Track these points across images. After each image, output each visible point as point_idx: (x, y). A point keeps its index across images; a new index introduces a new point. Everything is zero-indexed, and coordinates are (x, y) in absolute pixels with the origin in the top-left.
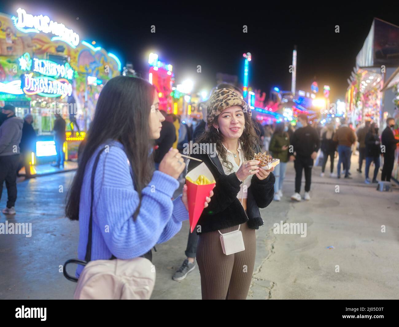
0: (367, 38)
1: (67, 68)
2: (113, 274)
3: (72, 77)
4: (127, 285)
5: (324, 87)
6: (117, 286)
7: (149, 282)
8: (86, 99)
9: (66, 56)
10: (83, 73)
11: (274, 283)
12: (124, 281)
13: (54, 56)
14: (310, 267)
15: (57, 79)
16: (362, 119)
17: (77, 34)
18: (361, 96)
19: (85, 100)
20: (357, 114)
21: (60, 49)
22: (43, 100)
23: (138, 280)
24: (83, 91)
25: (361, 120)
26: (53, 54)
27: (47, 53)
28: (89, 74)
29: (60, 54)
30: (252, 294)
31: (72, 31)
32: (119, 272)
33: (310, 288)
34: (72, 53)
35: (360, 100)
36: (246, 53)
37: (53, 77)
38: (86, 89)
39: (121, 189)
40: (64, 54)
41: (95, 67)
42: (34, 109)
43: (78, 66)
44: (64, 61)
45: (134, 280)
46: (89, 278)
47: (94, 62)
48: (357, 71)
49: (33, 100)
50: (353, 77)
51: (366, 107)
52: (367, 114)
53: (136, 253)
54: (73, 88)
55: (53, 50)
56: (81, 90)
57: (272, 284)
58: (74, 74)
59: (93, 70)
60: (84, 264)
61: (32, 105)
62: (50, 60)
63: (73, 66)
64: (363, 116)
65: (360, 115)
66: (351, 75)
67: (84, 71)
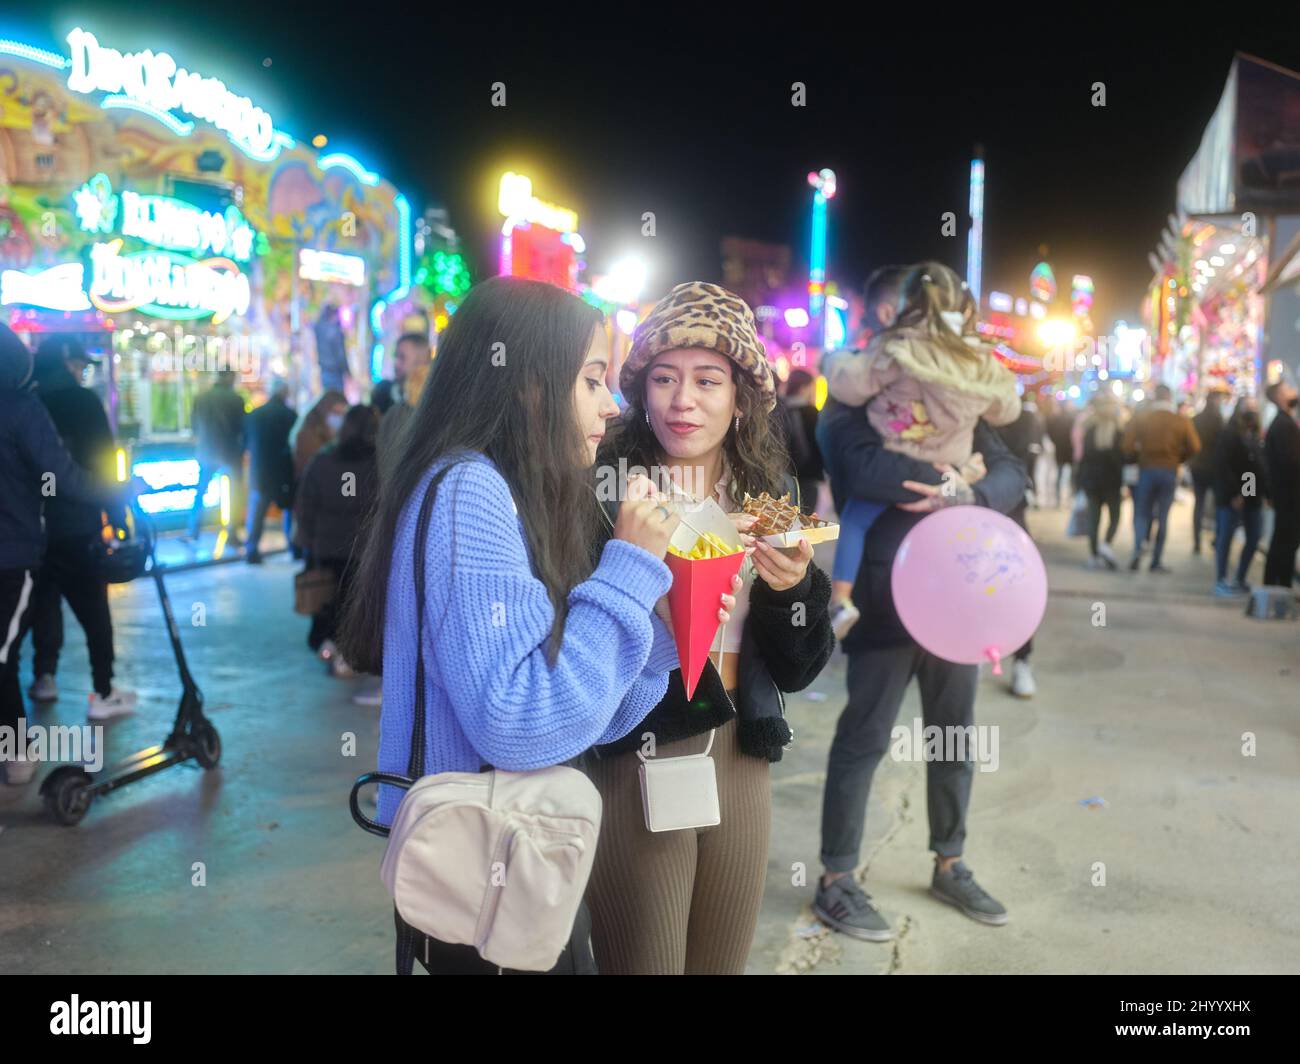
0: (1212, 118)
1: (231, 223)
2: (486, 808)
3: (251, 254)
4: (523, 835)
5: (1071, 281)
6: (495, 837)
7: (583, 828)
8: (296, 324)
9: (229, 185)
10: (286, 241)
11: (909, 920)
12: (514, 824)
13: (191, 184)
14: (1027, 867)
15: (202, 259)
16: (1199, 386)
17: (264, 111)
18: (1195, 307)
19: (292, 326)
20: (1182, 368)
21: (208, 162)
22: (153, 326)
23: (554, 822)
24: (287, 298)
25: (1194, 388)
26: (185, 177)
27: (167, 176)
28: (302, 243)
29: (210, 177)
30: (837, 956)
31: (247, 101)
32: (499, 802)
33: (1027, 935)
34: (250, 175)
35: (1192, 323)
36: (817, 171)
37: (187, 253)
38: (296, 293)
39: (500, 574)
40: (224, 178)
41: (324, 222)
42: (126, 358)
43: (270, 219)
44: (224, 201)
45: (541, 824)
46: (420, 818)
47: (322, 204)
48: (1180, 229)
49: (121, 329)
50: (1167, 248)
51: (1210, 346)
52: (1213, 368)
53: (549, 756)
54: (254, 289)
55: (186, 167)
56: (280, 293)
57: (904, 922)
58: (256, 242)
59: (318, 230)
60: (406, 786)
61: (120, 344)
62: (176, 196)
63: (251, 215)
64: (1200, 375)
65: (1192, 370)
66: (1160, 240)
67: (289, 233)
